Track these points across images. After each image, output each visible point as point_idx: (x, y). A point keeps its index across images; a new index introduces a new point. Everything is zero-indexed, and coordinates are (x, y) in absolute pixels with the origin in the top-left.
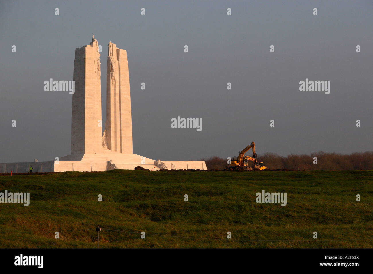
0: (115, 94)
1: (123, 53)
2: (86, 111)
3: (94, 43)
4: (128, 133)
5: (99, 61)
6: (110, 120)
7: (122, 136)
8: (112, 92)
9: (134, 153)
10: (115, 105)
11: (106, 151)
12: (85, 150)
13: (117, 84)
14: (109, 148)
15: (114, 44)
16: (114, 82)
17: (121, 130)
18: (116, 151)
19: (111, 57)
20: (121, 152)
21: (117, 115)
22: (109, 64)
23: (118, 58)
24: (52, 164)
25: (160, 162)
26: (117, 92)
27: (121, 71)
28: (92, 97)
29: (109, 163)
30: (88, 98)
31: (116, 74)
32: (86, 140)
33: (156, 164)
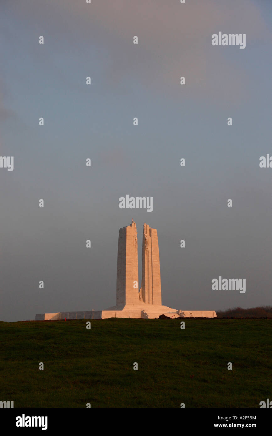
0: (148, 261)
1: (154, 231)
2: (127, 273)
3: (133, 224)
4: (158, 290)
5: (136, 237)
6: (145, 281)
7: (153, 292)
8: (146, 260)
9: (162, 305)
10: (148, 269)
11: (141, 303)
12: (126, 303)
13: (150, 254)
14: (144, 301)
15: (147, 225)
16: (147, 253)
17: (152, 287)
18: (149, 303)
19: (146, 235)
20: (153, 304)
21: (150, 276)
22: (144, 239)
23: (150, 235)
24: (100, 312)
25: (181, 312)
26: (150, 260)
27: (152, 245)
28: (131, 263)
29: (142, 312)
30: (127, 264)
31: (149, 247)
32: (126, 295)
33: (178, 313)
